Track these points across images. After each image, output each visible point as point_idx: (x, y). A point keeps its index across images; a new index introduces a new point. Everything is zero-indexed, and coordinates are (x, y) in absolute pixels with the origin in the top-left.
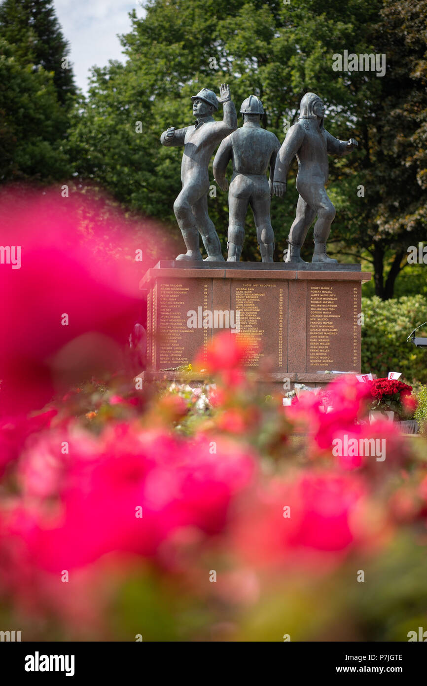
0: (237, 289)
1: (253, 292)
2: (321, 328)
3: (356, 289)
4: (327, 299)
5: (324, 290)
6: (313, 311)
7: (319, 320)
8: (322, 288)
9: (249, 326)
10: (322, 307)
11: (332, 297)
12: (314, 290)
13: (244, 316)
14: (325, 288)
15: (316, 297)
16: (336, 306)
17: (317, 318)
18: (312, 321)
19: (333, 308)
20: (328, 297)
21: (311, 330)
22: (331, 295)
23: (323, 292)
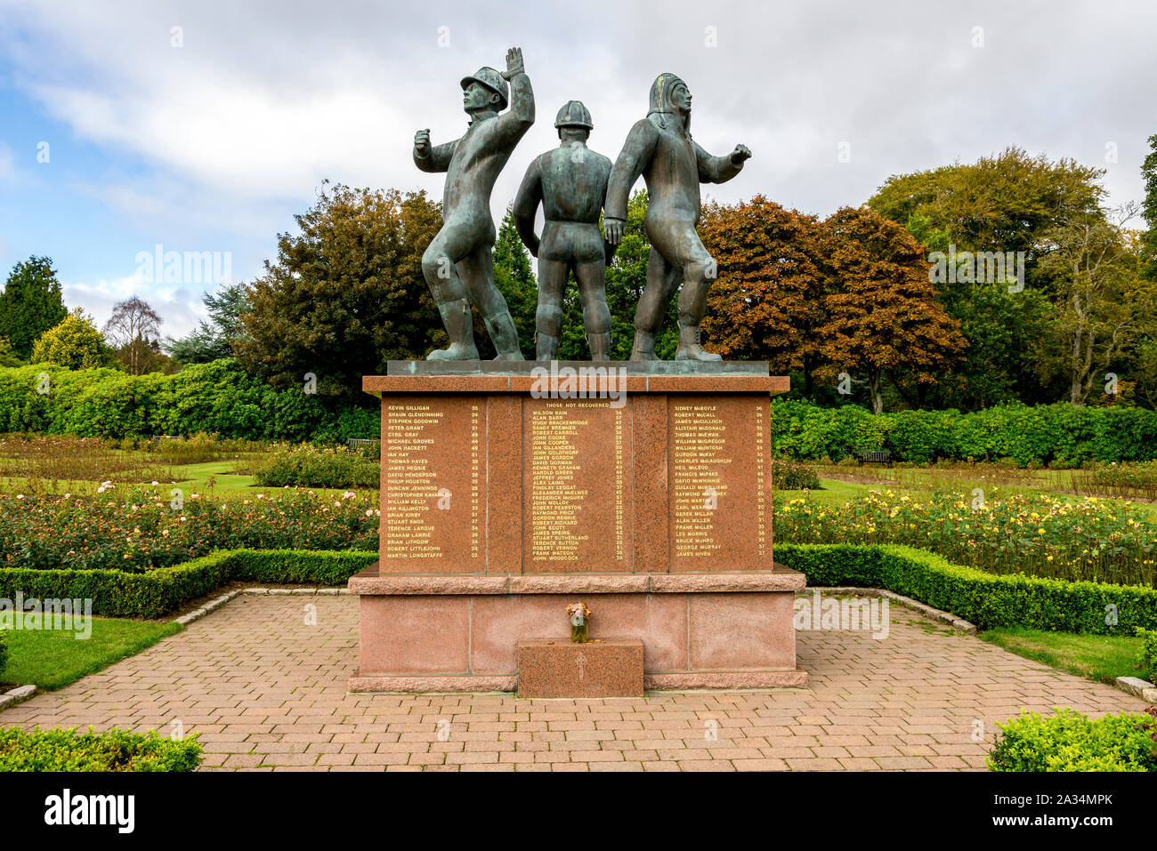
0: (535, 413)
1: (566, 418)
2: (697, 484)
3: (760, 408)
4: (706, 428)
5: (700, 412)
6: (680, 451)
7: (691, 468)
8: (696, 408)
9: (558, 483)
10: (697, 445)
11: (716, 425)
12: (682, 411)
13: (549, 464)
14: (702, 408)
15: (685, 425)
16: (724, 441)
17: (687, 465)
18: (678, 471)
19: (719, 445)
20: (709, 425)
21: (677, 488)
22: (715, 421)
23: (698, 415)
